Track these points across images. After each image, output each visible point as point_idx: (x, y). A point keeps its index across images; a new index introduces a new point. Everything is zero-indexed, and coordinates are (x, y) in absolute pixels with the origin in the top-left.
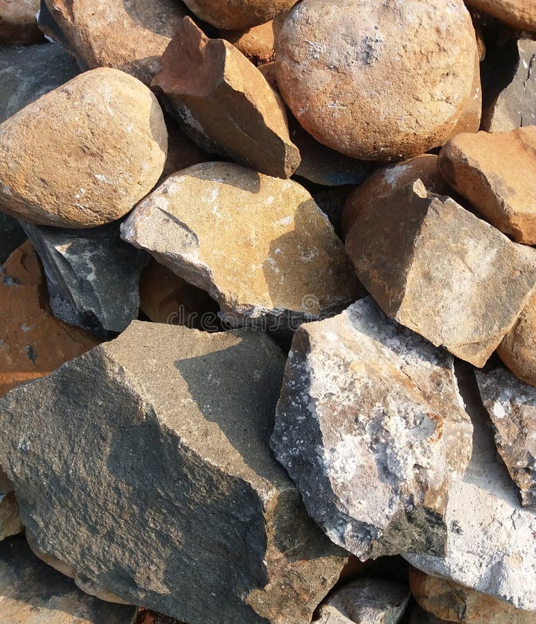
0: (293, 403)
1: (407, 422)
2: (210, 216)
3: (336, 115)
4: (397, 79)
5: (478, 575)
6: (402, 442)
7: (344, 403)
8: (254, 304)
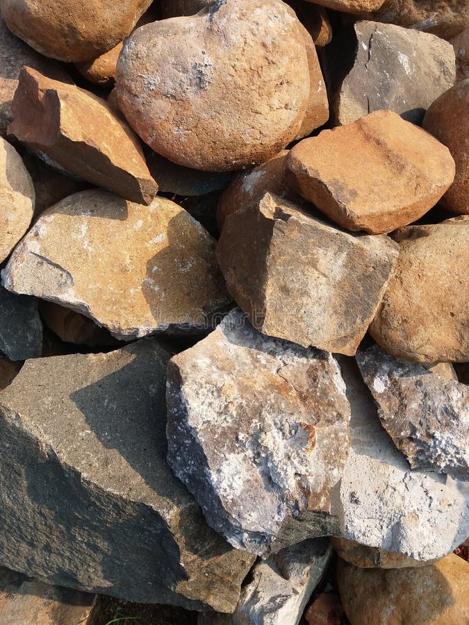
0: (179, 428)
1: (284, 434)
2: (81, 252)
3: (182, 139)
4: (233, 98)
5: (381, 536)
6: (280, 455)
7: (223, 425)
8: (138, 327)
